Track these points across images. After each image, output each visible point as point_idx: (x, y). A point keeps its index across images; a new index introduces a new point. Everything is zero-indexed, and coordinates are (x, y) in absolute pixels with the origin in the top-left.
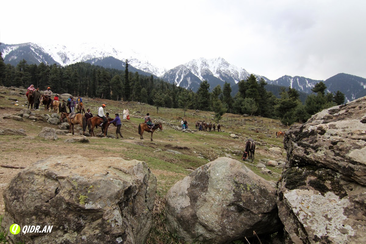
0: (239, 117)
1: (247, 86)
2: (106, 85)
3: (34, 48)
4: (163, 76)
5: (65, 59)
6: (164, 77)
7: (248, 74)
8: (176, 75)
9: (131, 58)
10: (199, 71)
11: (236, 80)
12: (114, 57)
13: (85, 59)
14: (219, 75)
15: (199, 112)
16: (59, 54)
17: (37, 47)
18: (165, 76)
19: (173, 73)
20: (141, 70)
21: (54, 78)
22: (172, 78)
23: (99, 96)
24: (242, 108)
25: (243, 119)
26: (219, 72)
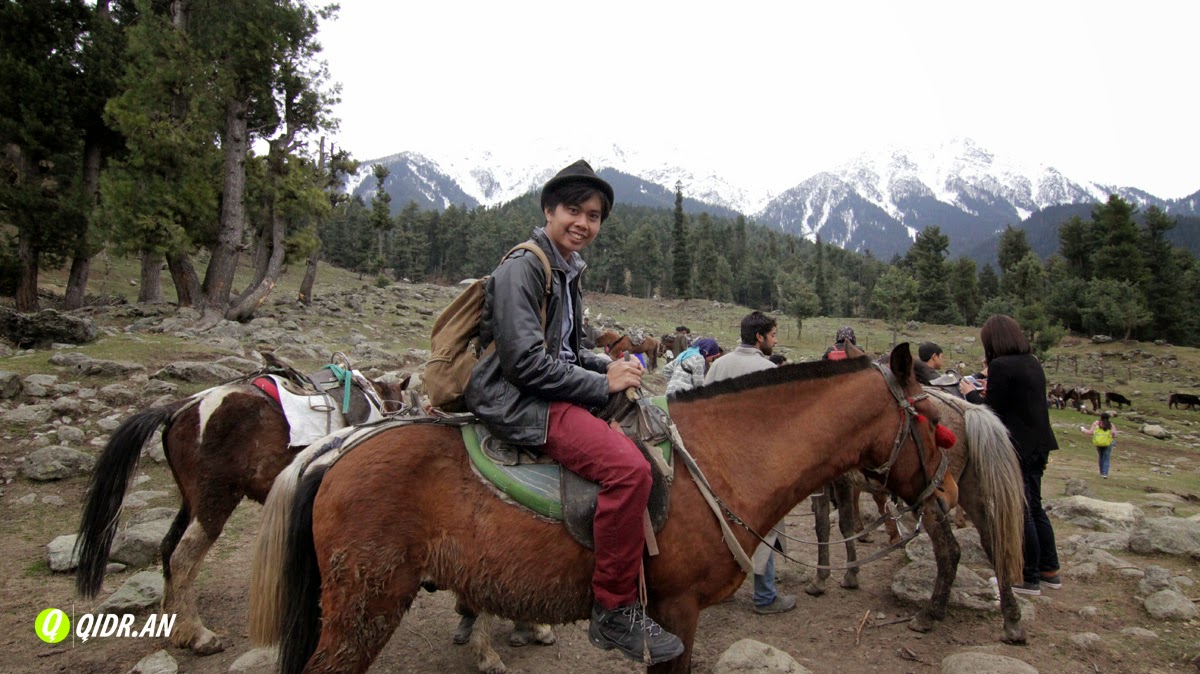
0: (1075, 344)
1: (1097, 236)
2: (616, 255)
3: (415, 164)
4: (764, 212)
5: (490, 186)
6: (767, 215)
7: (1069, 185)
8: (805, 206)
9: (665, 167)
10: (882, 187)
11: (1021, 206)
12: (616, 168)
13: (541, 182)
14: (956, 194)
15: (917, 328)
16: (474, 173)
17: (424, 160)
18: (769, 210)
19: (795, 200)
20: (695, 198)
21: (483, 245)
22: (794, 215)
23: (598, 286)
24: (1084, 313)
25: (1095, 351)
26: (955, 185)
